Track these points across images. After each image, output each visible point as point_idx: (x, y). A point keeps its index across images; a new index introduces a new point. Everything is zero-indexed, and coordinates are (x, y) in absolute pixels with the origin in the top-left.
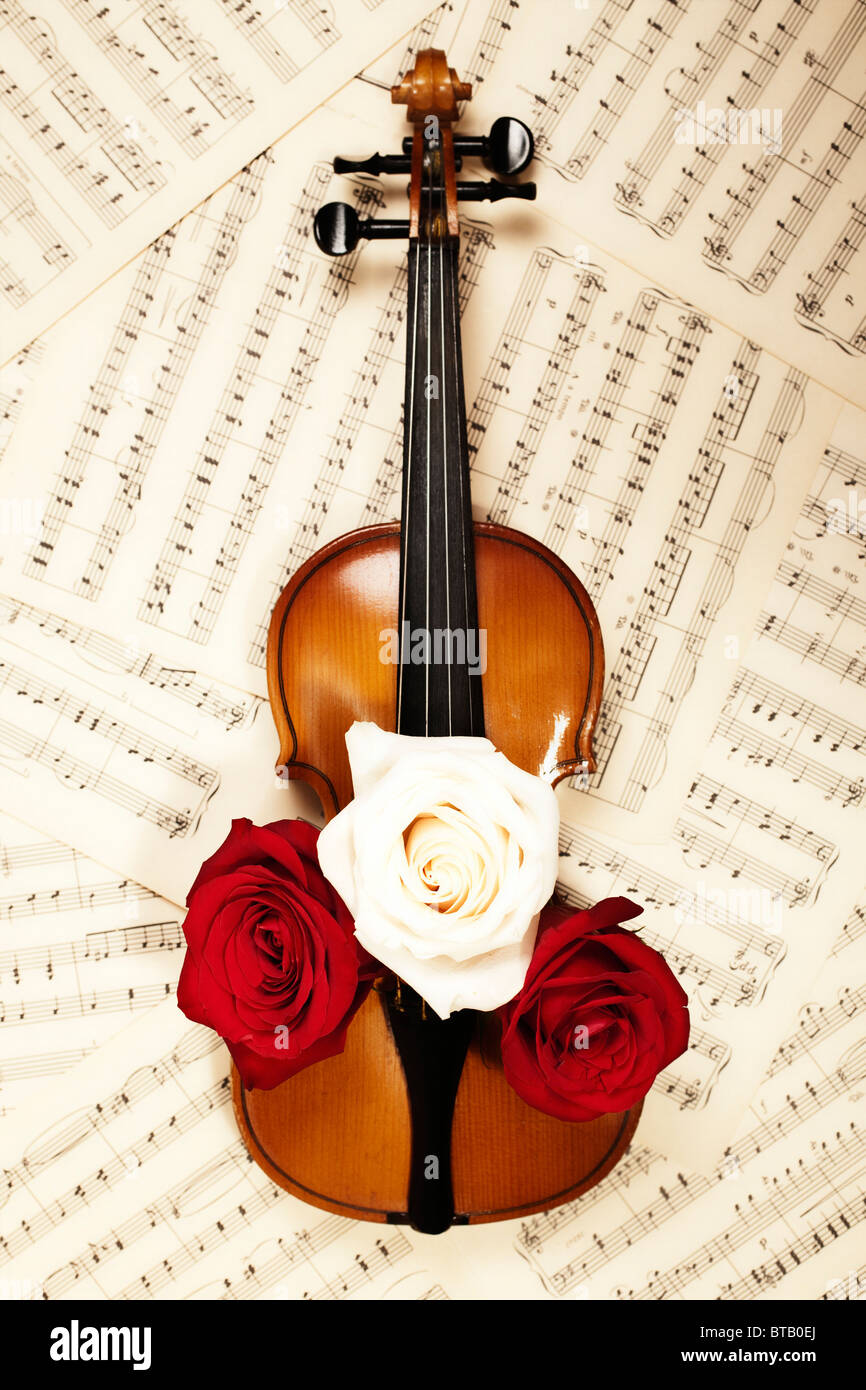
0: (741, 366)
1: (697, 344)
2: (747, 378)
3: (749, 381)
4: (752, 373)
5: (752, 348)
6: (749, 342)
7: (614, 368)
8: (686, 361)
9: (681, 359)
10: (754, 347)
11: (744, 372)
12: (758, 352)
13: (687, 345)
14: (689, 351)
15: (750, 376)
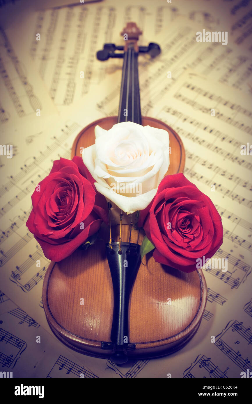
0: (217, 297)
1: (228, 282)
2: (212, 298)
3: (211, 298)
4: (213, 300)
5: (224, 302)
6: (226, 301)
7: (223, 252)
8: (222, 277)
9: (223, 276)
10: (224, 303)
11: (214, 297)
12: (221, 304)
13: (228, 279)
14: (226, 279)
15: (212, 299)
